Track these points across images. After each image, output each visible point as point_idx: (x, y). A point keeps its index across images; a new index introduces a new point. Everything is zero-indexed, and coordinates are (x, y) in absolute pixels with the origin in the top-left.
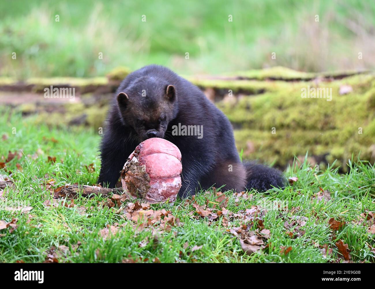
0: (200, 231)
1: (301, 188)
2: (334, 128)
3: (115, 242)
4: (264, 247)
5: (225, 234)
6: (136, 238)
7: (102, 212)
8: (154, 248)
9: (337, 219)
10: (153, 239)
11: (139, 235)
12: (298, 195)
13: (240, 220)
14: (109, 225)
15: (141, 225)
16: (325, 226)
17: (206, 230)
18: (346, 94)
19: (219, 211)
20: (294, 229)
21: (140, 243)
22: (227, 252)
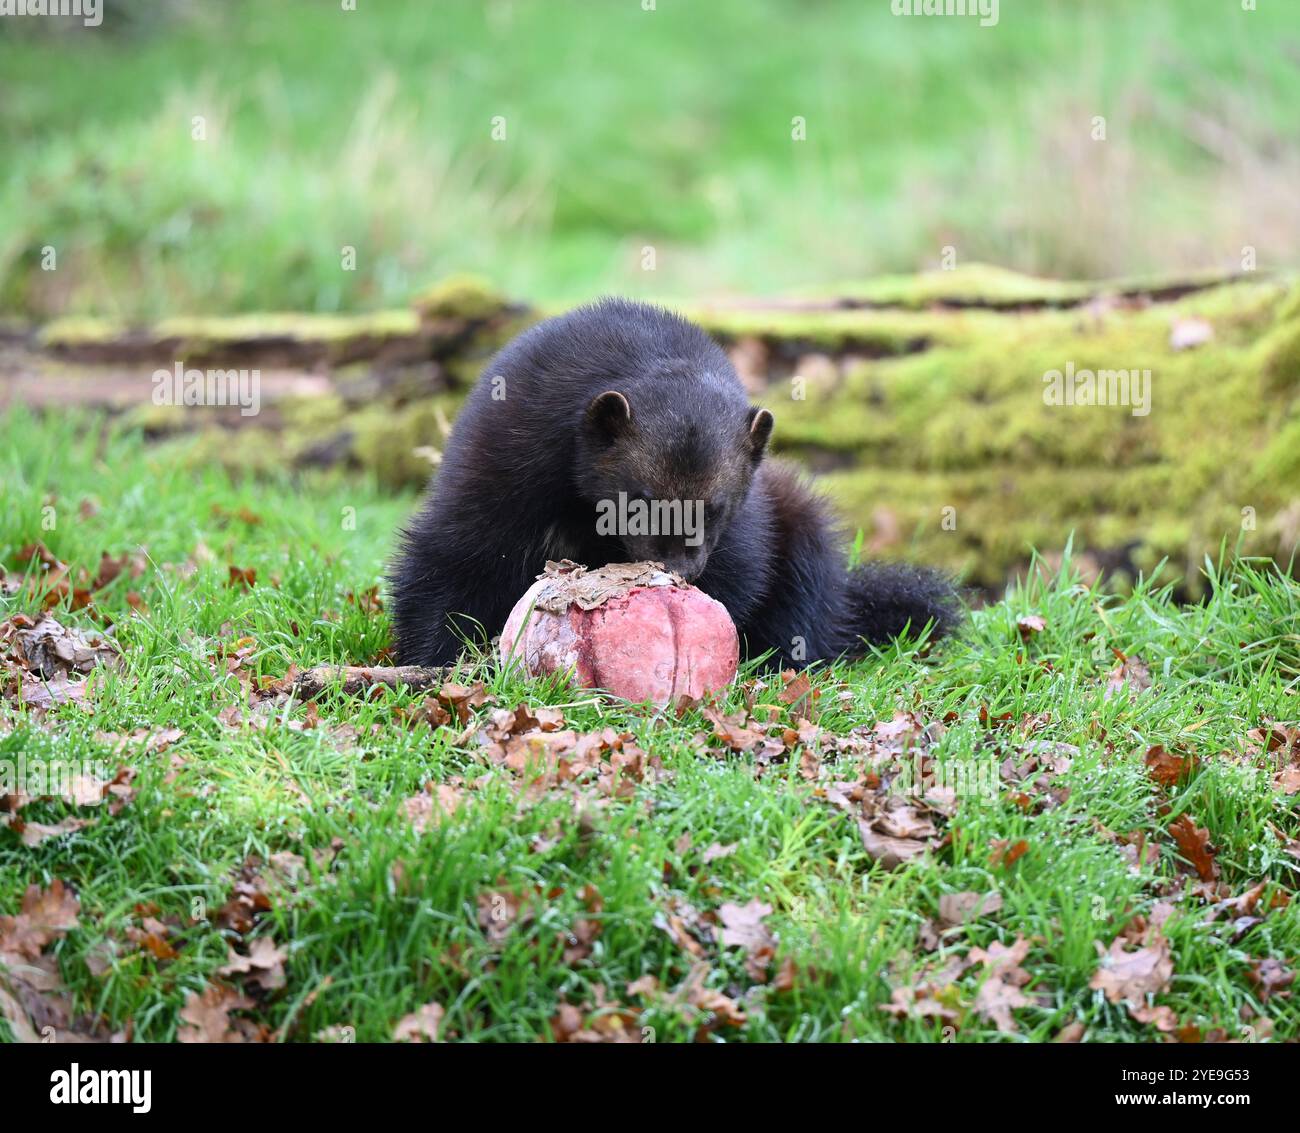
0: (728, 798)
1: (1055, 653)
2: (1154, 460)
3: (453, 838)
4: (938, 844)
5: (810, 806)
6: (520, 824)
7: (409, 741)
8: (581, 856)
9: (1173, 750)
10: (576, 825)
11: (530, 814)
12: (1045, 676)
13: (859, 758)
14: (433, 784)
15: (537, 781)
16: (1133, 773)
17: (749, 792)
18: (1191, 348)
19: (789, 730)
20: (1032, 782)
21: (535, 838)
22: (817, 864)
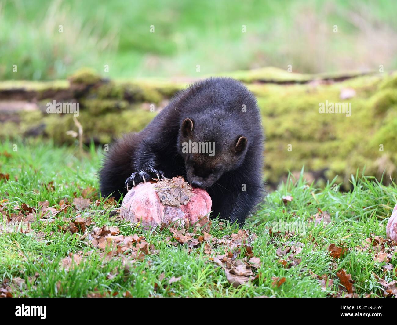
0: (178, 261)
1: (296, 209)
2: (334, 139)
3: (79, 273)
4: (253, 278)
5: (208, 264)
6: (103, 269)
7: (64, 238)
8: (125, 281)
9: (338, 245)
10: (123, 269)
11: (106, 265)
12: (293, 218)
13: (226, 246)
14: (72, 254)
15: (109, 253)
16: (324, 253)
17: (186, 259)
18: (348, 99)
19: (201, 236)
20: (288, 256)
21: (109, 274)
22: (210, 285)
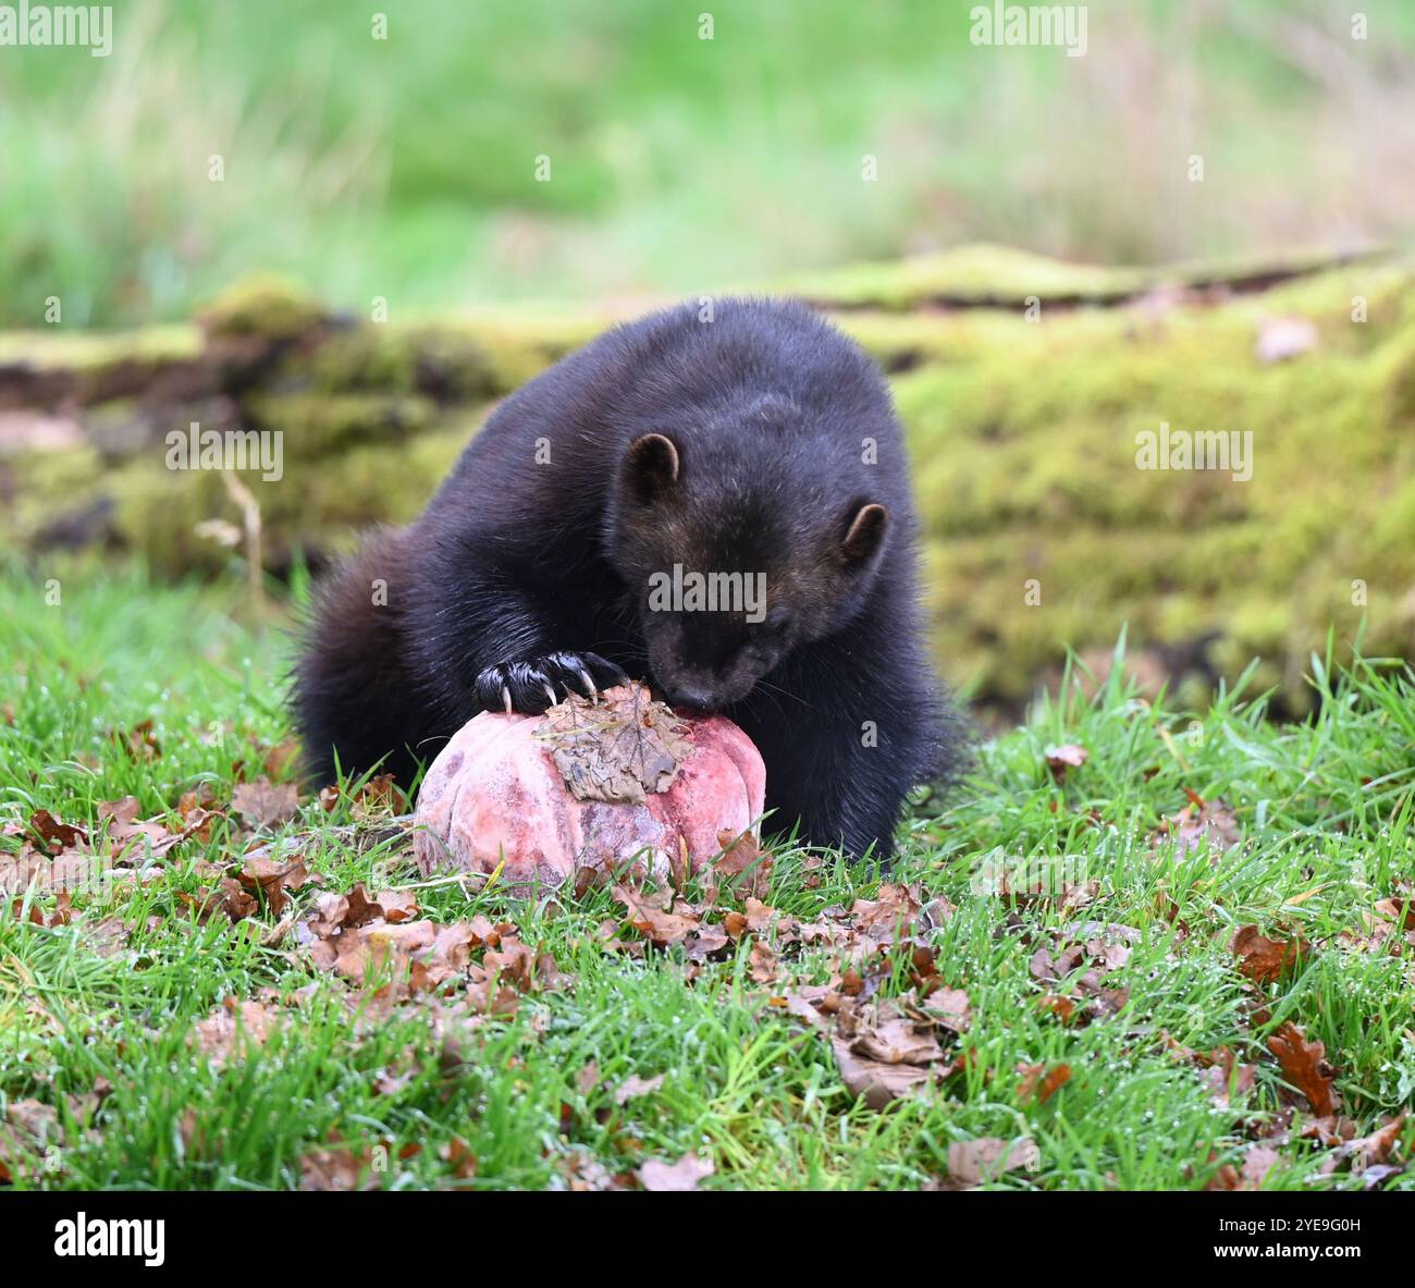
0: (649, 1012)
1: (1103, 797)
2: (1238, 517)
3: (265, 1075)
4: (945, 1071)
5: (766, 1021)
6: (358, 1055)
7: (200, 940)
8: (444, 1098)
9: (1272, 931)
10: (437, 1055)
11: (371, 1039)
12: (1090, 830)
13: (832, 951)
14: (235, 999)
15: (381, 994)
16: (1215, 965)
17: (680, 1004)
18: (1286, 359)
19: (733, 914)
20: (1075, 982)
21: (381, 1074)
22: (776, 1103)
